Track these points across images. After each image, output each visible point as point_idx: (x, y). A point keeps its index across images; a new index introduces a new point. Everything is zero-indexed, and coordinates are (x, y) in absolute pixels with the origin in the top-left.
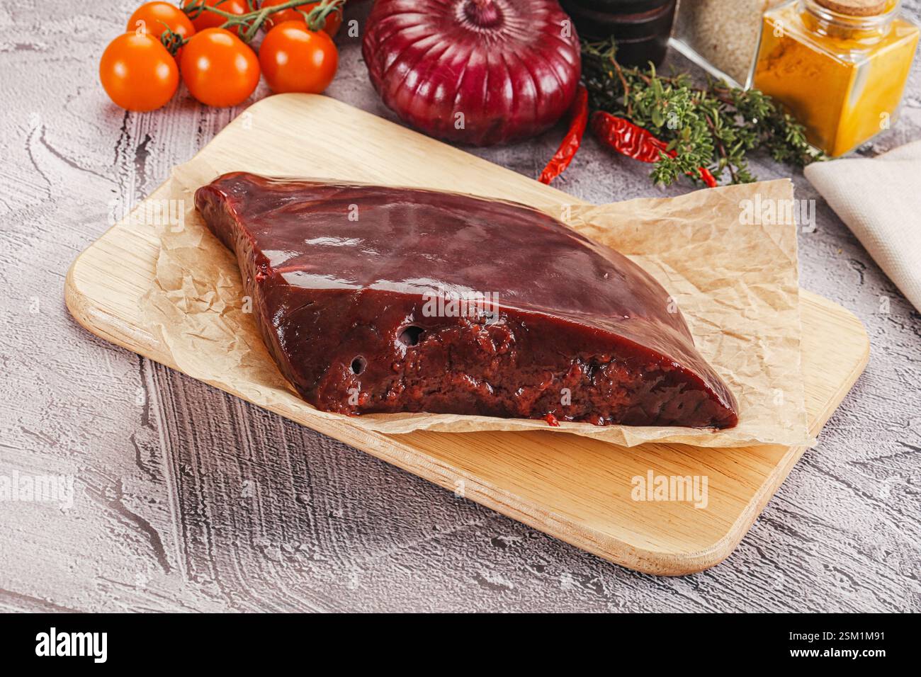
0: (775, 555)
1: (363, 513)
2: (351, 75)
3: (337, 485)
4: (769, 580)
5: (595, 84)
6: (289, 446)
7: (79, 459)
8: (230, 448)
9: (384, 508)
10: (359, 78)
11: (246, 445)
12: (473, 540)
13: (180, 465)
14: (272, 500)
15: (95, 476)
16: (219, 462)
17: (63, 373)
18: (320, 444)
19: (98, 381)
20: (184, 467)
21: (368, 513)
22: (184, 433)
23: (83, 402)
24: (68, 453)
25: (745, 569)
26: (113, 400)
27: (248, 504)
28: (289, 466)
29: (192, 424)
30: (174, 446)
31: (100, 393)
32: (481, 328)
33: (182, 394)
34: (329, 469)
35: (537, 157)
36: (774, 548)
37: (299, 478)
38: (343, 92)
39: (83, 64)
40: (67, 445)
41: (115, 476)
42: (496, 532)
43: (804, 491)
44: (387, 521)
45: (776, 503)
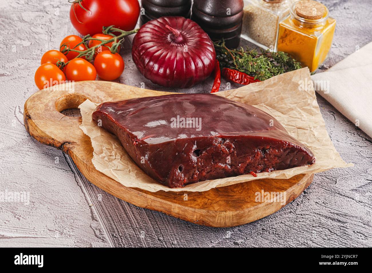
0: (335, 231)
1: (184, 241)
2: (127, 67)
3: (171, 231)
4: (336, 241)
5: (220, 57)
6: (149, 219)
7: (73, 238)
8: (128, 224)
9: (191, 237)
10: (131, 68)
11: (133, 221)
12: (226, 244)
13: (111, 234)
14: (149, 242)
15: (81, 244)
16: (125, 230)
17: (57, 205)
18: (160, 216)
19: (71, 206)
20: (113, 234)
21: (186, 240)
22: (109, 221)
23: (68, 215)
24: (68, 236)
25: (326, 238)
26: (79, 212)
27: (141, 245)
28: (152, 227)
29: (111, 216)
30: (107, 227)
31: (73, 210)
32: (221, 145)
33: (103, 205)
34: (166, 226)
35: (205, 89)
36: (334, 228)
37: (157, 231)
38: (126, 74)
39: (26, 79)
40: (67, 233)
41: (89, 242)
42: (234, 239)
43: (338, 204)
44: (193, 242)
45: (330, 211)
